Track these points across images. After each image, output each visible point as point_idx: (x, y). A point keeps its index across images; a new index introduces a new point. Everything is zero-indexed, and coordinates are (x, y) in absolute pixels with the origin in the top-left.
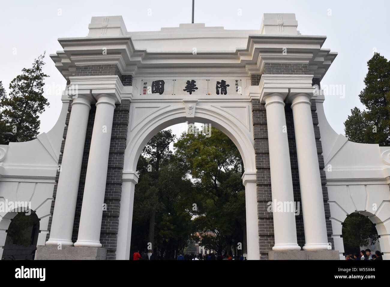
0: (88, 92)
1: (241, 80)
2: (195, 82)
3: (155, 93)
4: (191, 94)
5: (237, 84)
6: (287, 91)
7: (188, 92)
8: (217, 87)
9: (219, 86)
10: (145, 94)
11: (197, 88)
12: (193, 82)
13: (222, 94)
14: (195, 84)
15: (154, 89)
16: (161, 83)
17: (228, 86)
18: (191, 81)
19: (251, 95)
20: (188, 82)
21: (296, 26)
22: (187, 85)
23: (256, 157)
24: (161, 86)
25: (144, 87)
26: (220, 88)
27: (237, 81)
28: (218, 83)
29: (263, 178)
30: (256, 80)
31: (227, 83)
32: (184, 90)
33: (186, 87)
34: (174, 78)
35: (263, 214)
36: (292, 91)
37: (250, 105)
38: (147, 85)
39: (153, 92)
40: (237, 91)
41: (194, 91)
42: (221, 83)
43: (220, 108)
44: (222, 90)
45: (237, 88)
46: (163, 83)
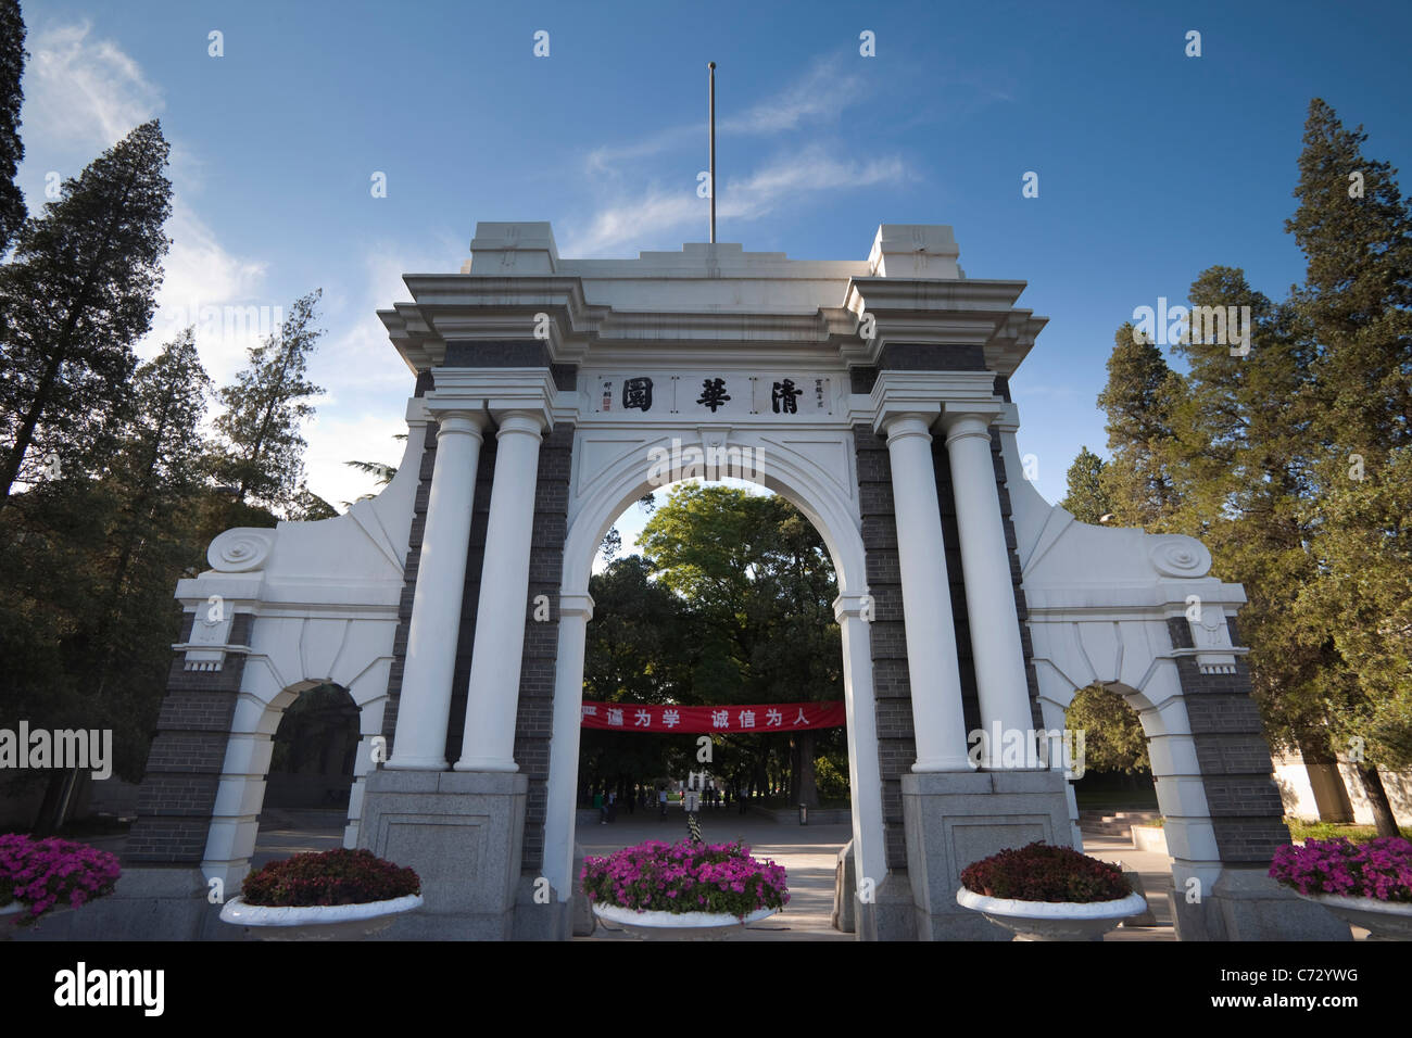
0: (479, 405)
1: (828, 380)
2: (724, 383)
3: (632, 407)
4: (714, 410)
5: (819, 390)
6: (936, 408)
7: (707, 405)
8: (775, 396)
9: (779, 392)
10: (607, 408)
11: (728, 398)
12: (720, 382)
13: (785, 411)
14: (723, 387)
15: (629, 399)
16: (644, 384)
17: (800, 392)
18: (713, 380)
19: (853, 415)
20: (708, 383)
21: (956, 256)
22: (705, 389)
23: (867, 557)
24: (644, 392)
25: (605, 394)
26: (780, 397)
27: (819, 382)
28: (776, 386)
30: (863, 380)
31: (796, 388)
32: (699, 402)
33: (702, 395)
34: (676, 374)
35: (887, 688)
36: (949, 408)
37: (851, 437)
38: (612, 389)
39: (626, 405)
40: (820, 404)
41: (722, 404)
42: (783, 386)
43: (783, 444)
44: (785, 403)
45: (820, 398)
46: (650, 385)
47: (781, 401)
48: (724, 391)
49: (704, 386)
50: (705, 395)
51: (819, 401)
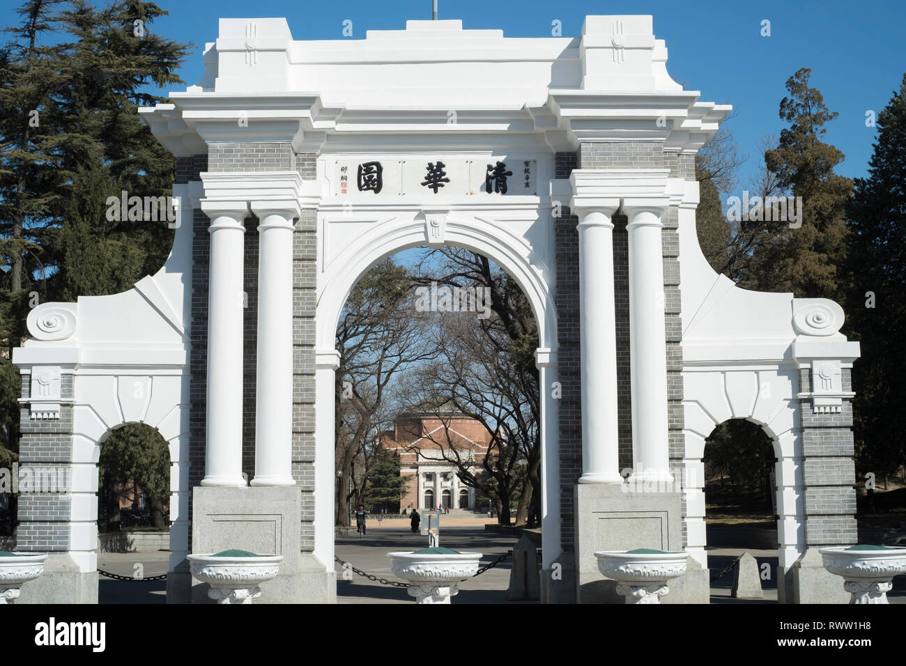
0: (243, 206)
1: (535, 161)
2: (444, 166)
3: (365, 190)
4: (436, 191)
5: (526, 171)
6: (616, 203)
7: (430, 187)
8: (488, 178)
9: (492, 174)
10: (344, 191)
11: (447, 180)
12: (440, 165)
13: (497, 191)
14: (444, 170)
15: (363, 183)
16: (375, 168)
17: (510, 174)
18: (435, 164)
19: (554, 198)
20: (431, 165)
22: (428, 172)
24: (375, 175)
25: (342, 178)
26: (493, 178)
27: (527, 163)
28: (490, 168)
29: (570, 359)
30: (564, 165)
31: (507, 169)
32: (424, 184)
33: (426, 178)
34: (402, 158)
36: (627, 203)
38: (347, 173)
39: (360, 188)
40: (527, 185)
41: (442, 186)
42: (495, 168)
43: (495, 223)
44: (496, 182)
45: (527, 178)
46: (380, 169)
47: (494, 182)
48: (444, 174)
49: (428, 169)
50: (428, 178)
51: (526, 181)
